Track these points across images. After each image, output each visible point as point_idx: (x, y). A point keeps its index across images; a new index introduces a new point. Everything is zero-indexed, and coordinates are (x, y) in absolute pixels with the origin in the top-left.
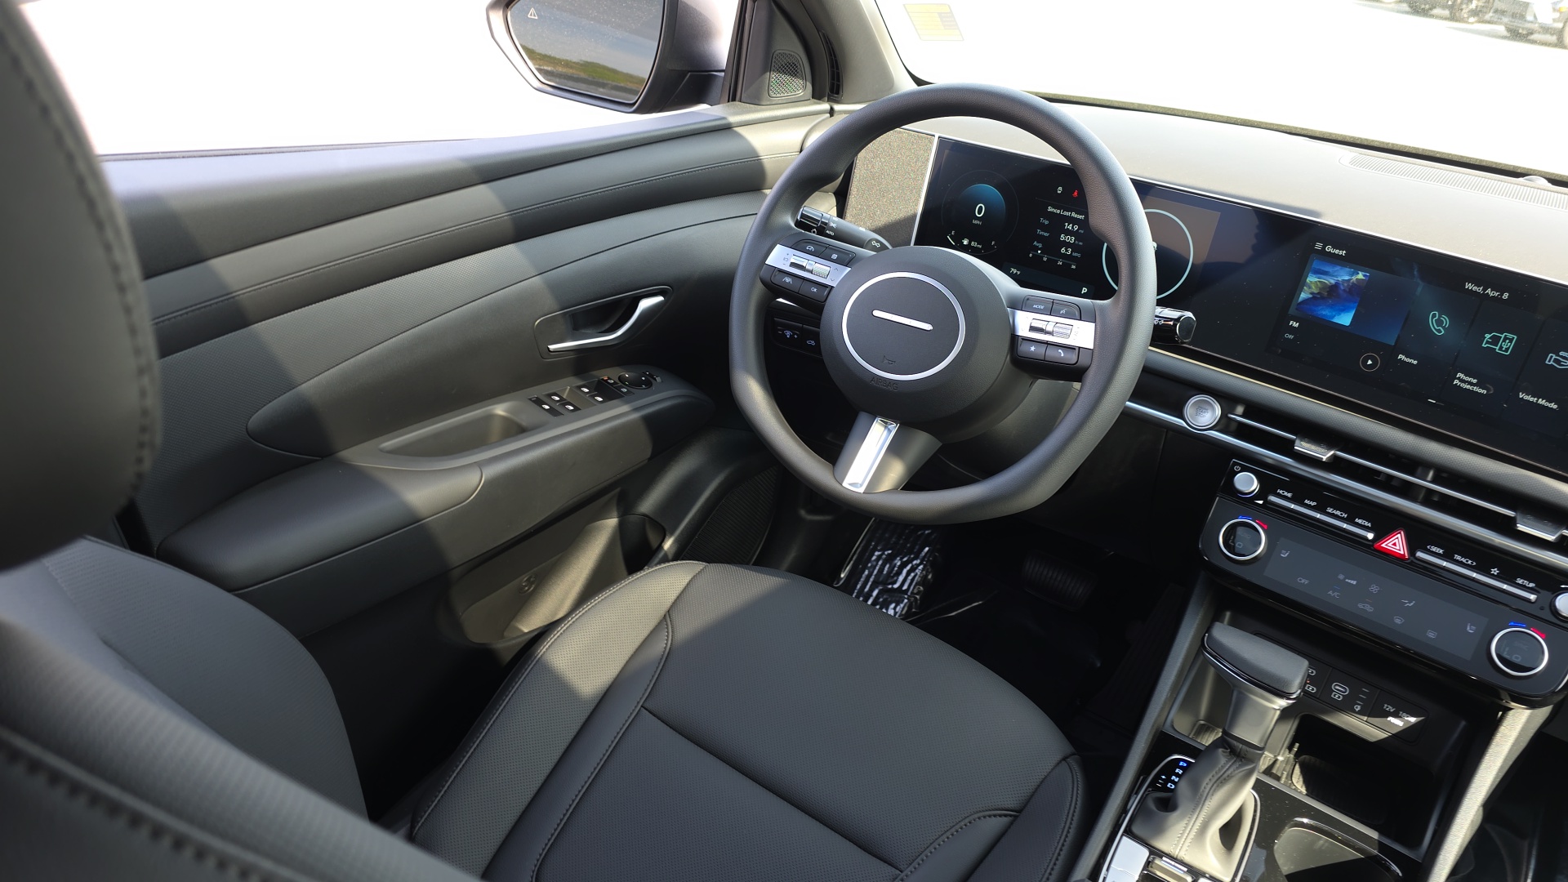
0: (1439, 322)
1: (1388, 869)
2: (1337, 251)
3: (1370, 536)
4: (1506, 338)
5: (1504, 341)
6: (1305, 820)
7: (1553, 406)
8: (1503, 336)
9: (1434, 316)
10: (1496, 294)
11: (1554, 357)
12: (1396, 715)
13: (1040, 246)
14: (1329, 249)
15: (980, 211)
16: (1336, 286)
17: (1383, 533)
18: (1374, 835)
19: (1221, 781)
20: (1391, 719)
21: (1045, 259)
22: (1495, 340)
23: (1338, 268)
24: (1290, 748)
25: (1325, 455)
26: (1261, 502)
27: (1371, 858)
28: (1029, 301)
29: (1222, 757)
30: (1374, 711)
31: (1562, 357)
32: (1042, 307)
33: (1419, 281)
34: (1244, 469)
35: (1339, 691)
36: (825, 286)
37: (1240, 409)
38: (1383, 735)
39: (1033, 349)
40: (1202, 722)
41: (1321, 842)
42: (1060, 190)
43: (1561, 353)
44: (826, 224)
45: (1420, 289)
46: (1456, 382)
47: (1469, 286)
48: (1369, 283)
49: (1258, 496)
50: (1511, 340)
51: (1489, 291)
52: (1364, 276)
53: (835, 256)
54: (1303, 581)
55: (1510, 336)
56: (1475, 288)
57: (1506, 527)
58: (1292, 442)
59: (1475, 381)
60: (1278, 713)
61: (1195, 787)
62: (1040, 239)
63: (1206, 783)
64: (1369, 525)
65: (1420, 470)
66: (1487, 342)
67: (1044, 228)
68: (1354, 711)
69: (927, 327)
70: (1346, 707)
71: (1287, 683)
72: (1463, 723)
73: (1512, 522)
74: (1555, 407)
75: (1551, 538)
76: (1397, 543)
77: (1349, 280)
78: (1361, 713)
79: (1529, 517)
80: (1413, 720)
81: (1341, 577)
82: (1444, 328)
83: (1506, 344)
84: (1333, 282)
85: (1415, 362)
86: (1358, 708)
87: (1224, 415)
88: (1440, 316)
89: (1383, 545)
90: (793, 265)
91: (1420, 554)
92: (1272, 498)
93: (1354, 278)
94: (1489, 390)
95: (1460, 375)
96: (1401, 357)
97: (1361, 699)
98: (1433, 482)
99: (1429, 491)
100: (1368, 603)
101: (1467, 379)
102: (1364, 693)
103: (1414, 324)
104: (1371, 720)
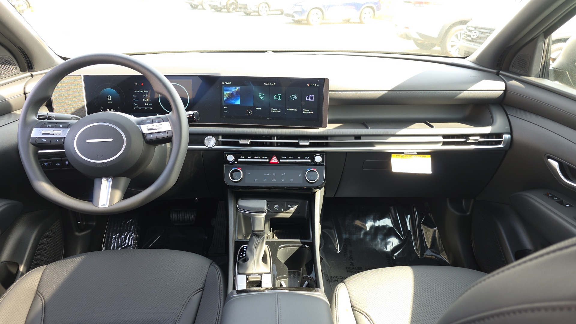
0: (262, 96)
1: (306, 247)
2: (229, 83)
3: (268, 160)
5: (279, 96)
6: (282, 246)
9: (260, 94)
10: (272, 84)
12: (292, 207)
13: (137, 104)
14: (226, 83)
15: (109, 98)
16: (232, 94)
17: (270, 159)
18: (299, 241)
19: (257, 245)
20: (291, 209)
21: (140, 109)
22: (277, 97)
23: (231, 88)
24: (270, 231)
25: (248, 142)
26: (237, 162)
27: (301, 247)
28: (143, 121)
29: (255, 238)
30: (287, 209)
31: (293, 97)
32: (149, 122)
33: (253, 86)
34: (229, 154)
35: (276, 207)
36: (62, 138)
37: (220, 137)
38: (291, 214)
39: (151, 136)
40: (245, 235)
41: (288, 250)
42: (136, 84)
44: (50, 116)
45: (254, 88)
46: (272, 111)
47: (265, 84)
48: (241, 89)
49: (235, 161)
50: (280, 96)
51: (270, 84)
52: (239, 88)
53: (61, 126)
54: (256, 180)
55: (280, 95)
56: (267, 84)
57: (297, 145)
58: (238, 142)
59: (276, 109)
60: (264, 218)
61: (251, 251)
62: (136, 102)
63: (254, 248)
64: (266, 157)
65: (272, 138)
66: (275, 98)
67: (136, 98)
68: (282, 212)
69: (111, 140)
70: (279, 211)
71: (263, 208)
72: (307, 201)
73: (298, 143)
74: (296, 110)
75: (308, 144)
76: (274, 160)
77: (235, 91)
78: (284, 211)
79: (301, 140)
80: (296, 207)
81: (265, 175)
84: (231, 92)
85: (260, 109)
86: (282, 210)
87: (217, 141)
88: (261, 94)
89: (272, 162)
90: (44, 134)
91: (281, 160)
92: (239, 160)
93: (236, 90)
94: (280, 111)
95: (272, 109)
96: (256, 108)
97: (282, 207)
98: (277, 140)
99: (277, 142)
100: (274, 179)
101: (274, 109)
102: (282, 205)
103: (256, 98)
104: (286, 212)
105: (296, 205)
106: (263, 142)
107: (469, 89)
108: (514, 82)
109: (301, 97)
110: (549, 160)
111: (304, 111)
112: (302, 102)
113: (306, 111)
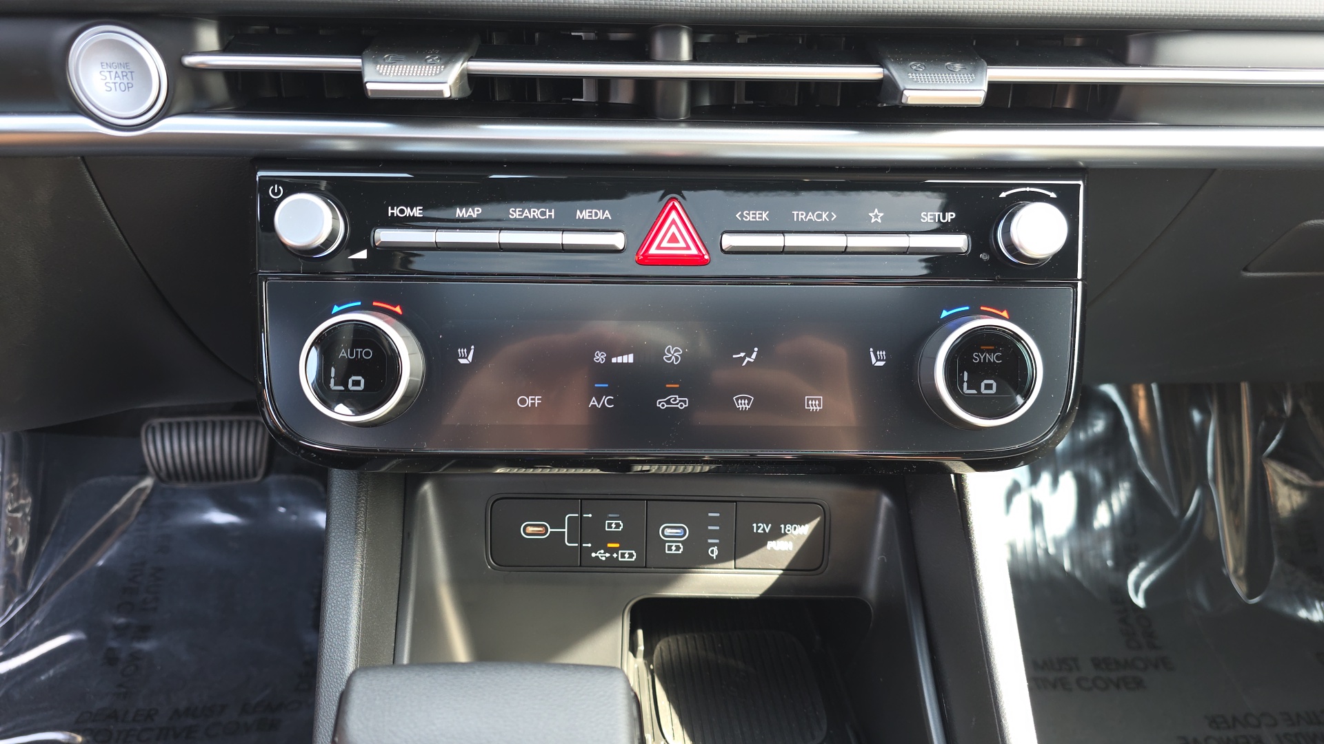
3: (619, 239)
12: (776, 534)
20: (771, 545)
26: (363, 255)
30: (742, 543)
34: (293, 187)
35: (673, 535)
37: (209, 36)
38: (768, 579)
49: (352, 242)
68: (709, 561)
70: (695, 559)
76: (676, 235)
78: (722, 558)
80: (805, 532)
81: (599, 355)
86: (714, 552)
87: (175, 68)
89: (653, 250)
91: (727, 240)
92: (384, 236)
97: (713, 534)
98: (696, 59)
99: (695, 84)
100: (673, 391)
102: (714, 521)
104: (741, 562)
105: (802, 522)
106: (574, 83)
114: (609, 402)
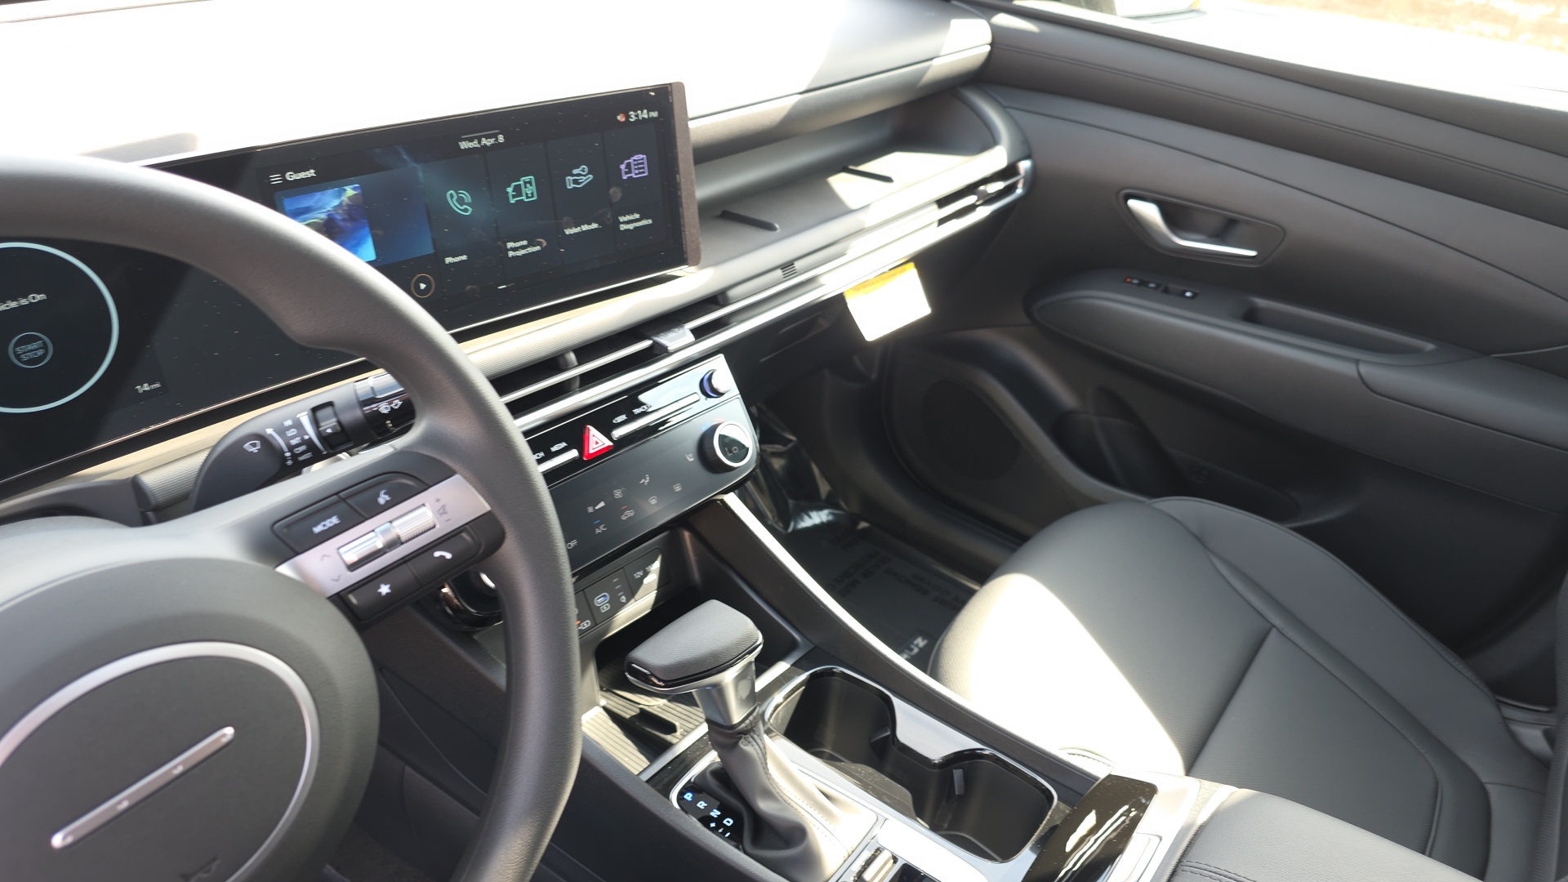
0: (461, 201)
2: (302, 175)
3: (575, 453)
4: (525, 183)
5: (525, 187)
7: (595, 226)
8: (521, 183)
9: (452, 196)
10: (492, 141)
11: (572, 178)
12: (646, 574)
14: (291, 176)
16: (330, 221)
20: (646, 581)
22: (518, 190)
23: (318, 195)
30: (633, 589)
31: (576, 175)
33: (415, 165)
35: (602, 601)
38: (652, 597)
39: (385, 589)
43: (575, 171)
45: (422, 174)
46: (511, 254)
47: (464, 145)
48: (365, 193)
50: (530, 183)
51: (484, 141)
52: (354, 189)
55: (527, 179)
56: (471, 145)
59: (525, 243)
64: (565, 445)
65: (561, 364)
66: (514, 196)
68: (623, 605)
70: (617, 606)
72: (682, 530)
73: (658, 348)
74: (599, 226)
76: (597, 441)
77: (340, 205)
78: (628, 600)
80: (658, 565)
81: (590, 509)
82: (467, 204)
83: (528, 188)
84: (323, 216)
85: (464, 257)
86: (623, 599)
88: (457, 193)
89: (591, 451)
91: (618, 433)
93: (345, 198)
94: (540, 244)
95: (510, 245)
96: (448, 260)
97: (619, 590)
98: (581, 362)
101: (518, 244)
102: (617, 583)
103: (439, 215)
104: (637, 597)
105: (653, 562)
107: (942, 53)
108: (1003, 20)
109: (606, 173)
110: (1132, 203)
111: (624, 223)
112: (612, 190)
113: (629, 222)
114: (604, 527)
